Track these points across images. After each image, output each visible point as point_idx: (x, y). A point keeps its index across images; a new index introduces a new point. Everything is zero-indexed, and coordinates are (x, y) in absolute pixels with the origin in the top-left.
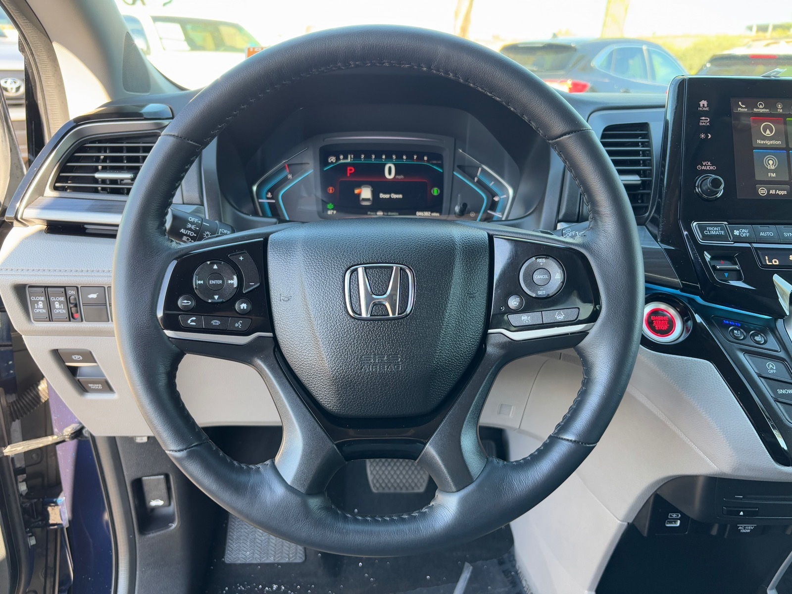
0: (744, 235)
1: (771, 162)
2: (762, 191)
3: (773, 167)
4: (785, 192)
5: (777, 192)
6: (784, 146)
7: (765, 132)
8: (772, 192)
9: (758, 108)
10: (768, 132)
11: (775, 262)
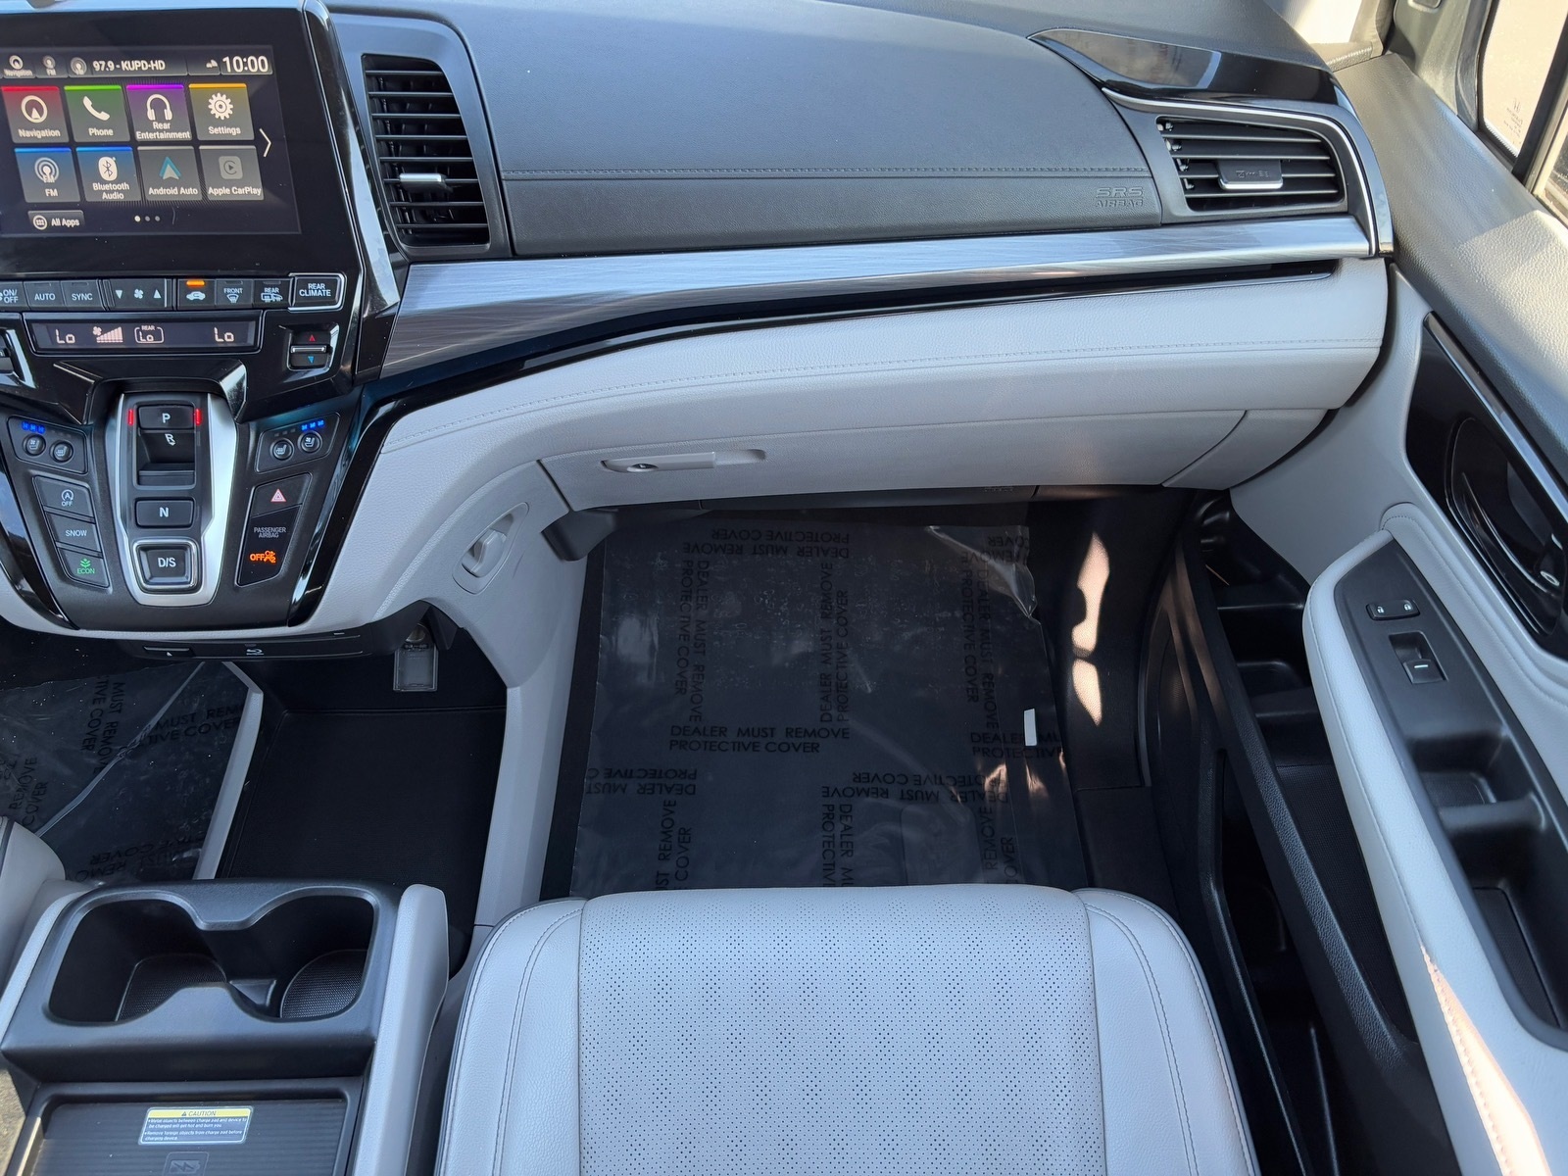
0: (10, 300)
1: (47, 170)
2: (39, 222)
3: (52, 180)
4: (77, 223)
5: (64, 222)
6: (66, 140)
7: (30, 115)
8: (56, 222)
9: (12, 69)
10: (35, 112)
11: (70, 339)
